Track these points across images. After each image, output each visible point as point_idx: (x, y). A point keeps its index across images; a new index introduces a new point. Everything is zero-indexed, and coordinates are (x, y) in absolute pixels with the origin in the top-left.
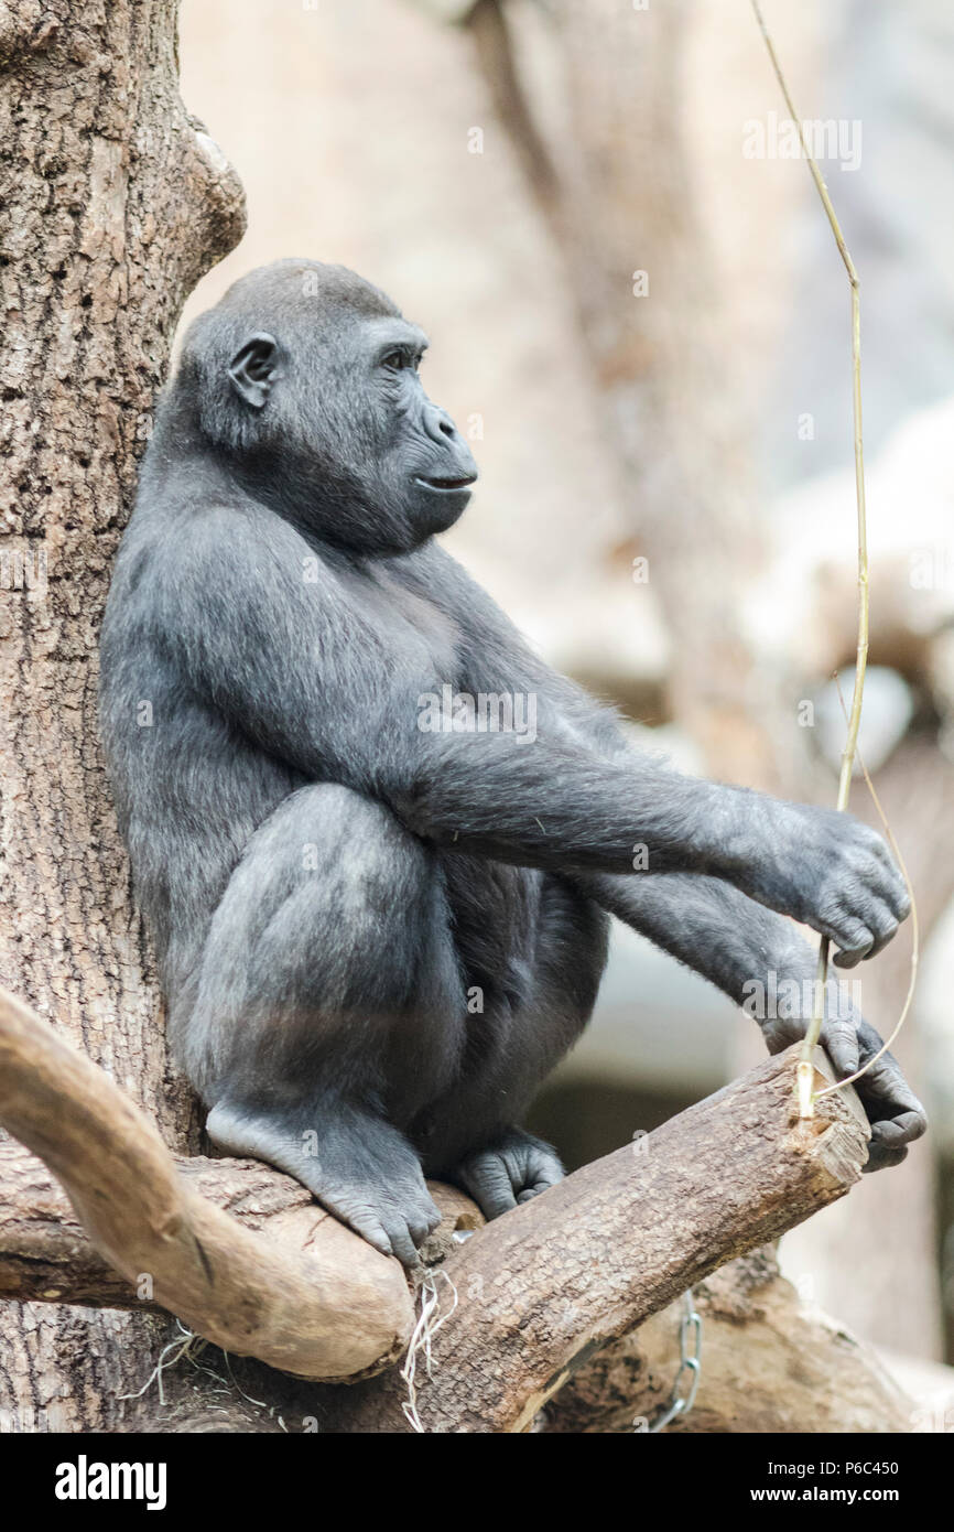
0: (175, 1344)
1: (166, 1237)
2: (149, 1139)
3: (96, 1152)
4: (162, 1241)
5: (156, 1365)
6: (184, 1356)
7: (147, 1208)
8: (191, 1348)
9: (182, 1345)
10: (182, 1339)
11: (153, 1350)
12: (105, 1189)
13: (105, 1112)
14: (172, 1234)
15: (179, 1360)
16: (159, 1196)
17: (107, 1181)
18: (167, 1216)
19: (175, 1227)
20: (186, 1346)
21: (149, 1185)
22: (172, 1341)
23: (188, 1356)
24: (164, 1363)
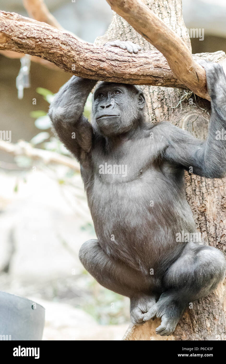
0: (184, 96)
1: (190, 72)
2: (187, 50)
3: (176, 52)
4: (189, 72)
5: (180, 100)
6: (186, 98)
7: (186, 65)
8: (187, 97)
9: (185, 96)
10: (185, 94)
11: (179, 97)
12: (177, 61)
13: (178, 43)
14: (191, 71)
15: (185, 99)
16: (189, 62)
17: (178, 59)
18: (190, 67)
19: (192, 69)
20: (186, 96)
21: (187, 60)
22: (183, 95)
23: (187, 98)
24: (182, 100)
